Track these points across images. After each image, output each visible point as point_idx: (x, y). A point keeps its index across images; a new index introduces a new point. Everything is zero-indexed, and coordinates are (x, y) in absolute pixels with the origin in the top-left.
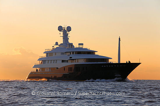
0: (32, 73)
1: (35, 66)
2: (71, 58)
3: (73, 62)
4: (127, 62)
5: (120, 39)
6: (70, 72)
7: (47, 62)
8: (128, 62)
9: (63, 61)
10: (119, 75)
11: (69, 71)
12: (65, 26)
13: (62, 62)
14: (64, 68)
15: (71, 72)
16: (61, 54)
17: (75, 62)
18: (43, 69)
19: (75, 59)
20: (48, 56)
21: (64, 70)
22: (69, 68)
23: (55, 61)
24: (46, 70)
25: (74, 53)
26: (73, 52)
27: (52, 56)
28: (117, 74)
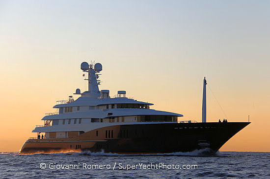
0: (30, 141)
1: (38, 130)
2: (111, 114)
3: (113, 122)
4: (220, 121)
5: (205, 81)
6: (108, 138)
7: (61, 122)
8: (222, 122)
9: (93, 120)
10: (207, 144)
11: (106, 137)
12: (92, 62)
13: (92, 122)
14: (97, 132)
15: (111, 138)
16: (90, 109)
17: (118, 121)
18: (52, 134)
19: (118, 117)
20: (64, 112)
21: (97, 135)
22: (107, 131)
23: (78, 120)
24: (58, 136)
25: (116, 106)
26: (113, 105)
27: (71, 111)
28: (202, 142)
